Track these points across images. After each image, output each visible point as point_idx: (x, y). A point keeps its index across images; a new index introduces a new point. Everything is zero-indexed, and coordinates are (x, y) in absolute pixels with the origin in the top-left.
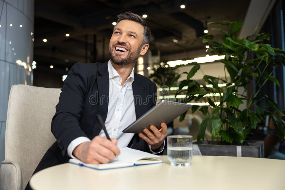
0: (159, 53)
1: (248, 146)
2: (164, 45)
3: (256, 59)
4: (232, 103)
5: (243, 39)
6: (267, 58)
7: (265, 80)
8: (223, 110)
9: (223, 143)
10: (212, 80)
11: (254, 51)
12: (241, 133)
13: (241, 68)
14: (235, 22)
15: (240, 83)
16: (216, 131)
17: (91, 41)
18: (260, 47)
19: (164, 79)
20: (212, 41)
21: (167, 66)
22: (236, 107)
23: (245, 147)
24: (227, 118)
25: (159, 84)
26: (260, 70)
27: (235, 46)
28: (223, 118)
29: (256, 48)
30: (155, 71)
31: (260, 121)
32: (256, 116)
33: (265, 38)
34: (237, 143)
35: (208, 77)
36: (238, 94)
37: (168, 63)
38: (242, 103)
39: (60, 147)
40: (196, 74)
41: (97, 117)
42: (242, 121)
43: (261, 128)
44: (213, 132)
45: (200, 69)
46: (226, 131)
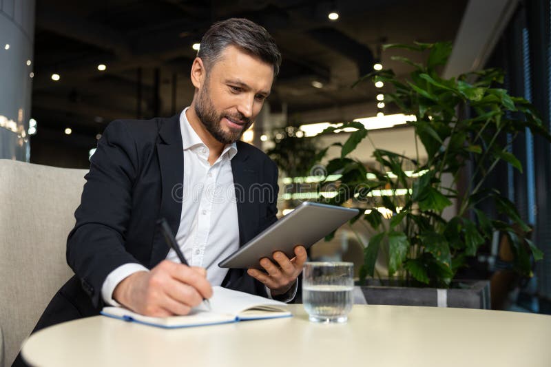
0: (284, 107)
1: (460, 290)
2: (296, 93)
3: (477, 119)
4: (429, 204)
5: (453, 79)
6: (498, 118)
7: (495, 160)
8: (411, 218)
9: (410, 283)
10: (391, 159)
11: (474, 101)
12: (448, 264)
13: (449, 136)
14: (437, 44)
15: (445, 165)
16: (397, 258)
17: (148, 81)
18: (486, 94)
19: (294, 160)
20: (392, 80)
21: (299, 135)
22: (438, 213)
23: (454, 291)
24: (420, 234)
25: (283, 168)
26: (483, 141)
27: (438, 92)
28: (411, 234)
29: (478, 95)
30: (277, 144)
31: (483, 241)
32: (475, 231)
33: (494, 79)
34: (437, 284)
35: (383, 153)
36: (441, 187)
37: (303, 128)
38: (450, 204)
39: (86, 290)
40: (359, 146)
41: (160, 225)
42: (448, 239)
43: (482, 259)
44: (392, 261)
45: (367, 137)
46: (417, 260)
